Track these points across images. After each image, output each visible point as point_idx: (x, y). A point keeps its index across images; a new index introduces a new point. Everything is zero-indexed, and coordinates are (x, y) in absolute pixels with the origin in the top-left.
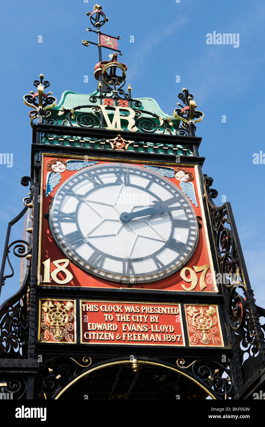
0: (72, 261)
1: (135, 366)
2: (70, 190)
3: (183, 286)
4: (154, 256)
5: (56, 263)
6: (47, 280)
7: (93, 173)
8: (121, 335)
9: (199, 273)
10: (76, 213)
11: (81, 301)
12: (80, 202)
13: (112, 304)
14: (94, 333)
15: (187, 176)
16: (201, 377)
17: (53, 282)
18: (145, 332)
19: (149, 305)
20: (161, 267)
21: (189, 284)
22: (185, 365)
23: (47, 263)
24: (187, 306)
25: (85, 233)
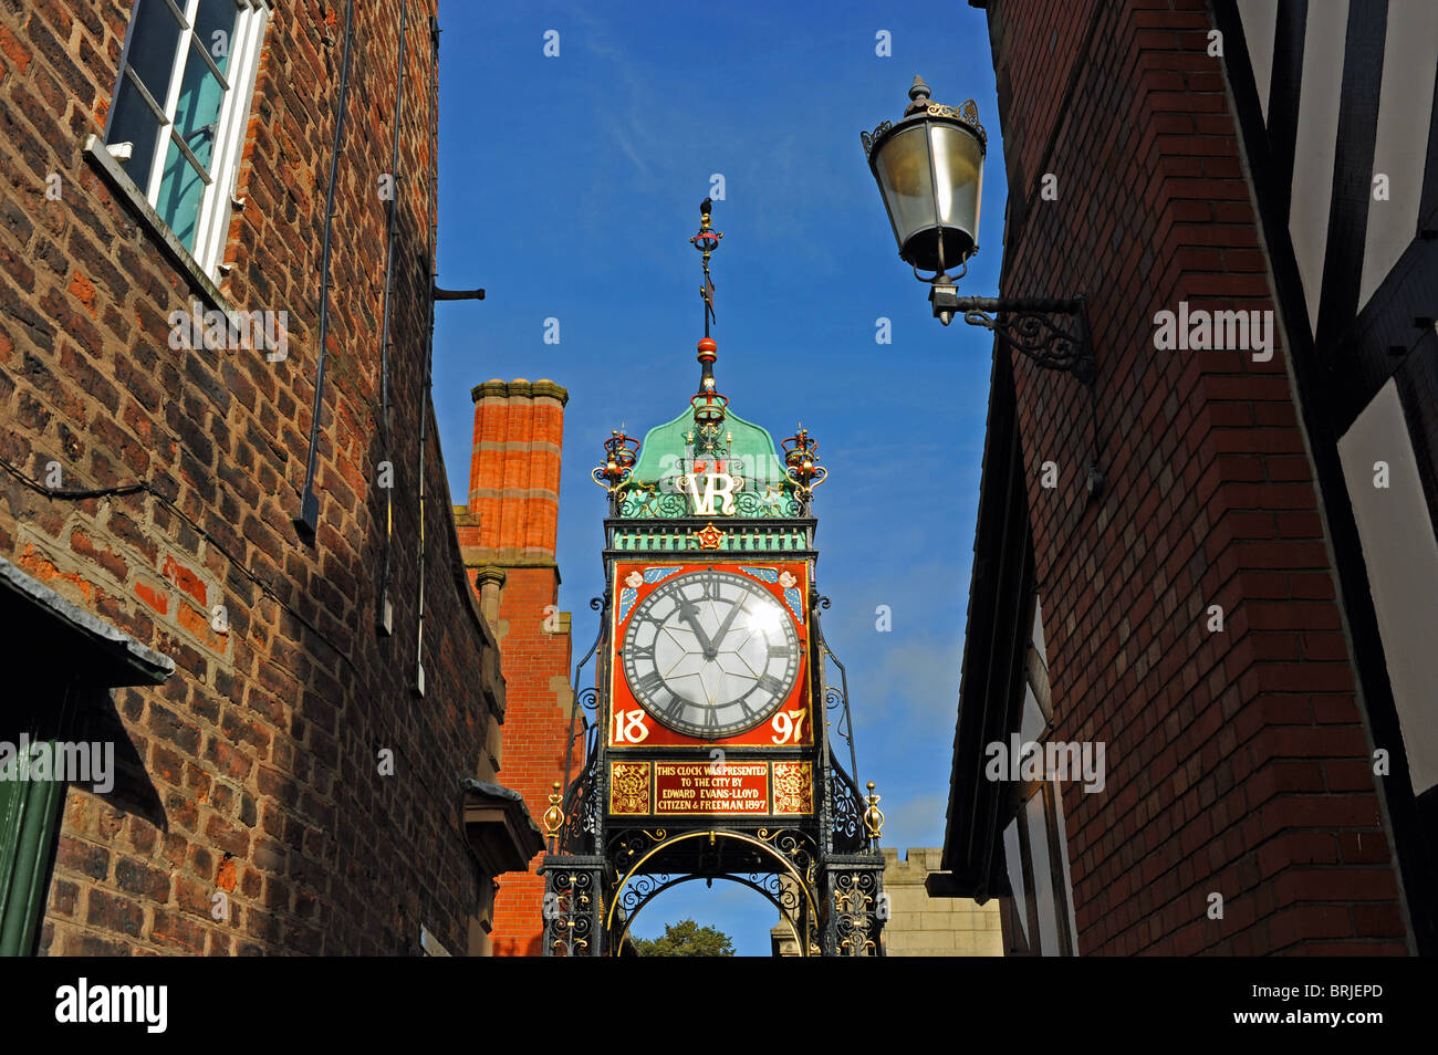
0: (647, 712)
1: (713, 839)
2: (647, 613)
3: (774, 738)
4: (741, 701)
5: (630, 715)
6: (619, 738)
7: (675, 584)
8: (699, 804)
9: (794, 721)
10: (653, 647)
11: (656, 764)
12: (659, 628)
13: (691, 766)
14: (669, 802)
15: (794, 579)
16: (784, 850)
17: (627, 741)
18: (725, 800)
19: (732, 765)
20: (750, 714)
21: (781, 736)
22: (767, 837)
23: (620, 717)
24: (776, 766)
25: (662, 673)
